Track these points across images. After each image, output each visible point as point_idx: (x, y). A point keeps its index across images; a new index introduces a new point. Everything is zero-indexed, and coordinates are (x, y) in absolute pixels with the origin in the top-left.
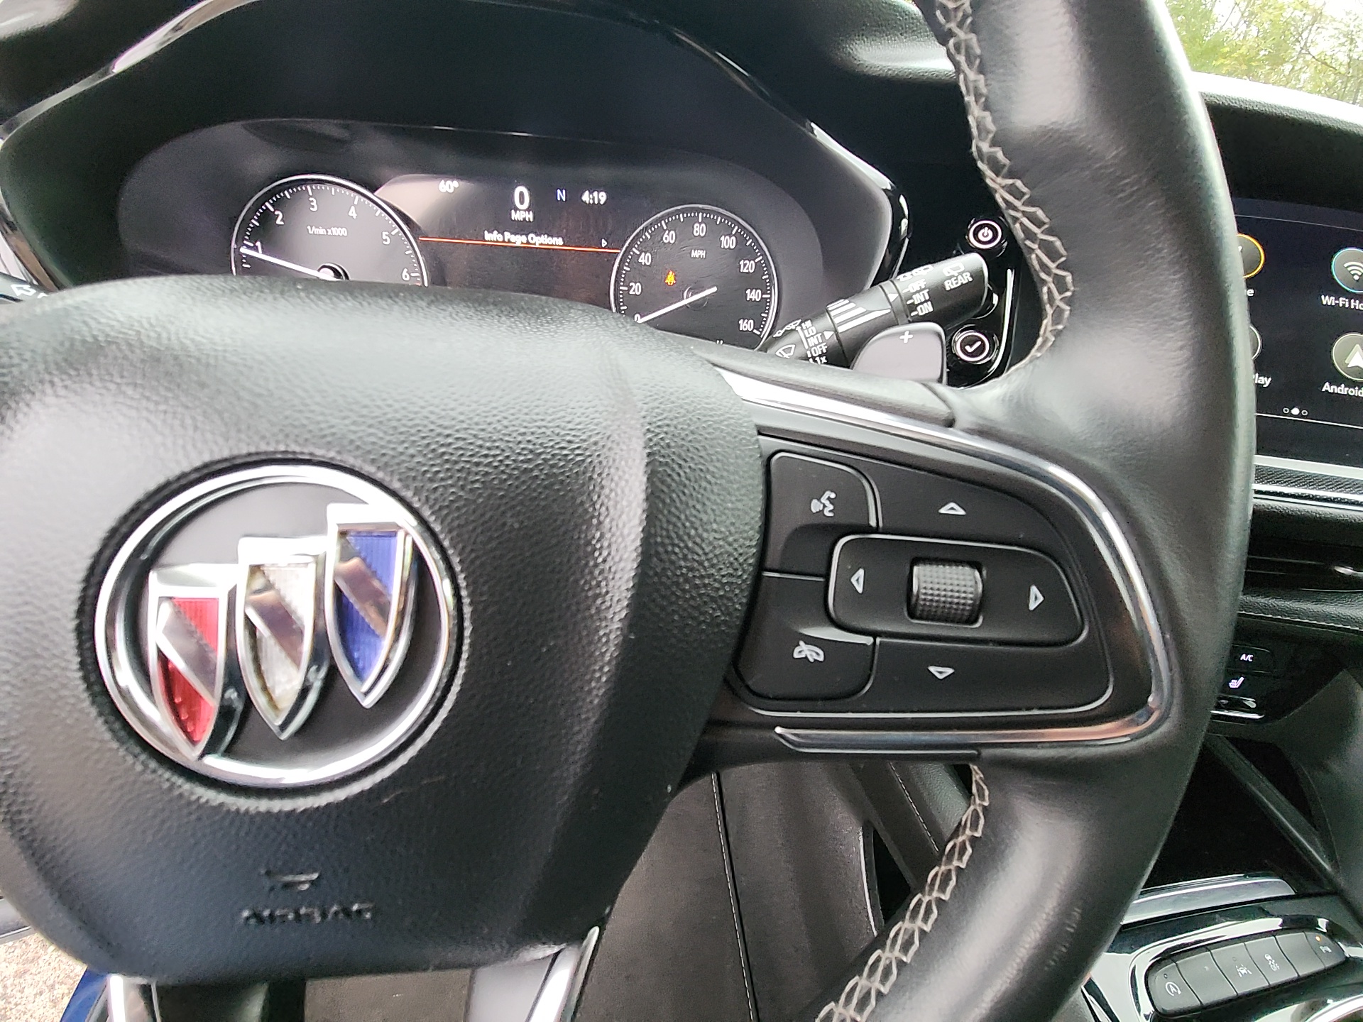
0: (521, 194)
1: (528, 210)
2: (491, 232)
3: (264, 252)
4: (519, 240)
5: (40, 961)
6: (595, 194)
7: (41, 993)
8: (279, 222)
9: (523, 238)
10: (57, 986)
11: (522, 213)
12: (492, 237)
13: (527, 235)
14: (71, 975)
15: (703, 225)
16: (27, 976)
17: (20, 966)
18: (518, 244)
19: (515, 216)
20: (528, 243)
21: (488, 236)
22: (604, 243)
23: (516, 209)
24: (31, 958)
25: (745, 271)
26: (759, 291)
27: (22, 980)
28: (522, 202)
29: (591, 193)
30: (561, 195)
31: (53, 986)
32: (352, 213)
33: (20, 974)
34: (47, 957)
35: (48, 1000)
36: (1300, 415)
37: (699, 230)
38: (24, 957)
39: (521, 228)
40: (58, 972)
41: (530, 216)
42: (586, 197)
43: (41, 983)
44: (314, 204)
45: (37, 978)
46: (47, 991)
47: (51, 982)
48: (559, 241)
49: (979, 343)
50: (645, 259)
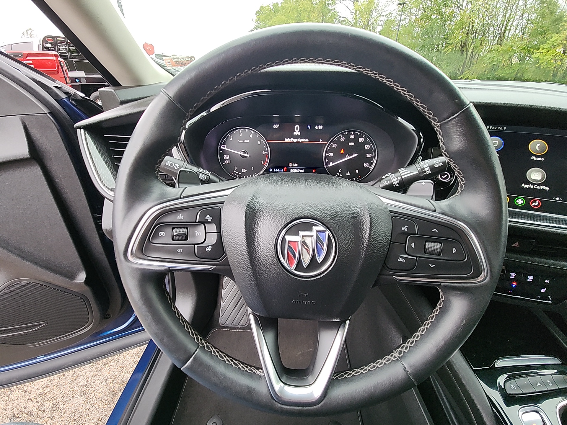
0: (297, 128)
1: (299, 132)
2: (287, 138)
3: (226, 148)
4: (295, 141)
5: (103, 370)
6: (319, 126)
7: (102, 382)
8: (231, 139)
9: (297, 140)
10: (108, 380)
11: (297, 133)
12: (287, 140)
13: (298, 139)
14: (114, 375)
15: (354, 135)
16: (97, 376)
17: (95, 372)
18: (295, 142)
19: (295, 134)
20: (298, 141)
21: (286, 140)
22: (321, 140)
23: (295, 132)
24: (99, 370)
25: (366, 148)
26: (371, 155)
27: (95, 378)
28: (297, 130)
29: (318, 126)
30: (309, 127)
31: (107, 380)
32: (251, 136)
33: (94, 376)
34: (105, 369)
35: (104, 385)
36: (559, 200)
37: (352, 137)
38: (97, 369)
39: (297, 137)
40: (109, 374)
41: (299, 134)
42: (316, 127)
43: (102, 379)
44: (241, 134)
45: (101, 377)
46: (104, 381)
47: (106, 378)
48: (308, 140)
49: (446, 175)
50: (335, 146)
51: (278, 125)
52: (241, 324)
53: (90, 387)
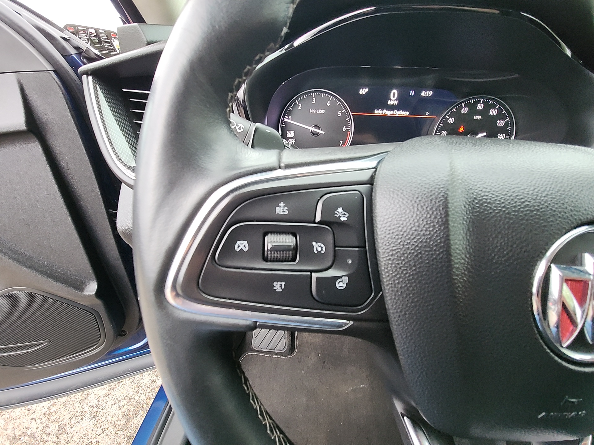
0: (394, 94)
1: (396, 100)
2: (378, 110)
4: (389, 113)
5: (116, 389)
6: (428, 92)
7: (115, 404)
8: (300, 108)
9: (391, 112)
10: (122, 400)
12: (378, 112)
13: (393, 111)
14: (129, 396)
15: (483, 105)
16: (110, 396)
17: (107, 391)
18: (388, 115)
19: (390, 103)
20: (393, 114)
21: (376, 112)
22: (427, 113)
23: (391, 100)
24: (112, 388)
25: (499, 125)
26: (504, 135)
27: (107, 398)
28: (394, 97)
29: (426, 92)
30: (412, 93)
31: (120, 400)
32: (328, 104)
33: (107, 395)
34: (119, 388)
35: (117, 407)
37: (480, 107)
38: (110, 387)
39: (392, 108)
40: (123, 394)
41: (396, 103)
42: (423, 93)
43: (115, 399)
44: (314, 100)
45: (114, 397)
46: (118, 403)
47: (120, 399)
48: (407, 113)
50: (451, 120)
51: (367, 90)
52: (278, 348)
53: (101, 409)
